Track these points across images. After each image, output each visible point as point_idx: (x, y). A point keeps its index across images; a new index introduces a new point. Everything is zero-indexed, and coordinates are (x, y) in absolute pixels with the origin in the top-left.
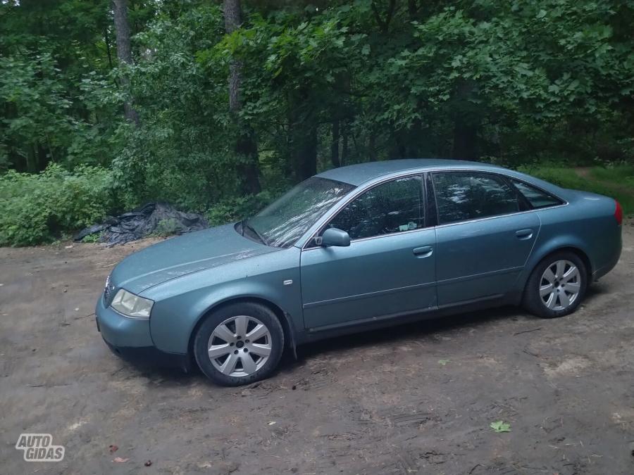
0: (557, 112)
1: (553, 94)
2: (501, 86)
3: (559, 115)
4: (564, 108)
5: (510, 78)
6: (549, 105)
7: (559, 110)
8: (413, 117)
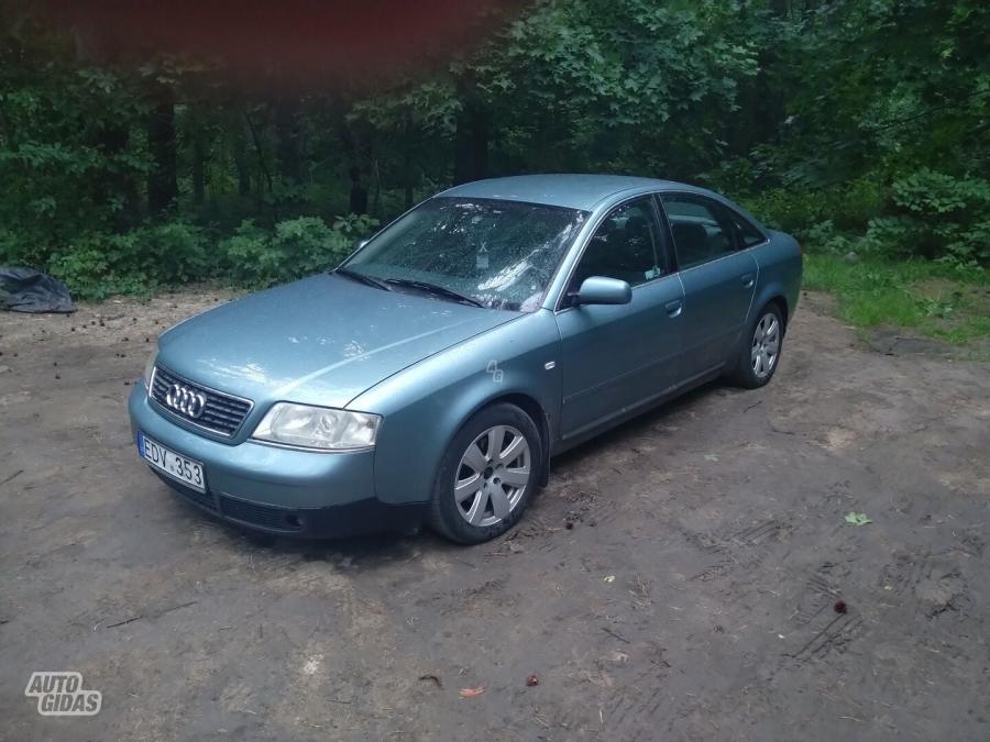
0: (636, 117)
1: (631, 91)
2: (574, 75)
3: (639, 122)
4: (644, 113)
5: (582, 64)
6: (625, 106)
7: (637, 114)
8: (453, 107)
